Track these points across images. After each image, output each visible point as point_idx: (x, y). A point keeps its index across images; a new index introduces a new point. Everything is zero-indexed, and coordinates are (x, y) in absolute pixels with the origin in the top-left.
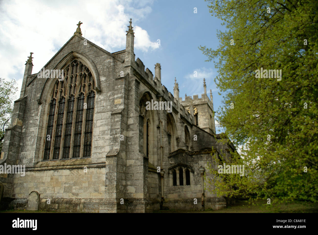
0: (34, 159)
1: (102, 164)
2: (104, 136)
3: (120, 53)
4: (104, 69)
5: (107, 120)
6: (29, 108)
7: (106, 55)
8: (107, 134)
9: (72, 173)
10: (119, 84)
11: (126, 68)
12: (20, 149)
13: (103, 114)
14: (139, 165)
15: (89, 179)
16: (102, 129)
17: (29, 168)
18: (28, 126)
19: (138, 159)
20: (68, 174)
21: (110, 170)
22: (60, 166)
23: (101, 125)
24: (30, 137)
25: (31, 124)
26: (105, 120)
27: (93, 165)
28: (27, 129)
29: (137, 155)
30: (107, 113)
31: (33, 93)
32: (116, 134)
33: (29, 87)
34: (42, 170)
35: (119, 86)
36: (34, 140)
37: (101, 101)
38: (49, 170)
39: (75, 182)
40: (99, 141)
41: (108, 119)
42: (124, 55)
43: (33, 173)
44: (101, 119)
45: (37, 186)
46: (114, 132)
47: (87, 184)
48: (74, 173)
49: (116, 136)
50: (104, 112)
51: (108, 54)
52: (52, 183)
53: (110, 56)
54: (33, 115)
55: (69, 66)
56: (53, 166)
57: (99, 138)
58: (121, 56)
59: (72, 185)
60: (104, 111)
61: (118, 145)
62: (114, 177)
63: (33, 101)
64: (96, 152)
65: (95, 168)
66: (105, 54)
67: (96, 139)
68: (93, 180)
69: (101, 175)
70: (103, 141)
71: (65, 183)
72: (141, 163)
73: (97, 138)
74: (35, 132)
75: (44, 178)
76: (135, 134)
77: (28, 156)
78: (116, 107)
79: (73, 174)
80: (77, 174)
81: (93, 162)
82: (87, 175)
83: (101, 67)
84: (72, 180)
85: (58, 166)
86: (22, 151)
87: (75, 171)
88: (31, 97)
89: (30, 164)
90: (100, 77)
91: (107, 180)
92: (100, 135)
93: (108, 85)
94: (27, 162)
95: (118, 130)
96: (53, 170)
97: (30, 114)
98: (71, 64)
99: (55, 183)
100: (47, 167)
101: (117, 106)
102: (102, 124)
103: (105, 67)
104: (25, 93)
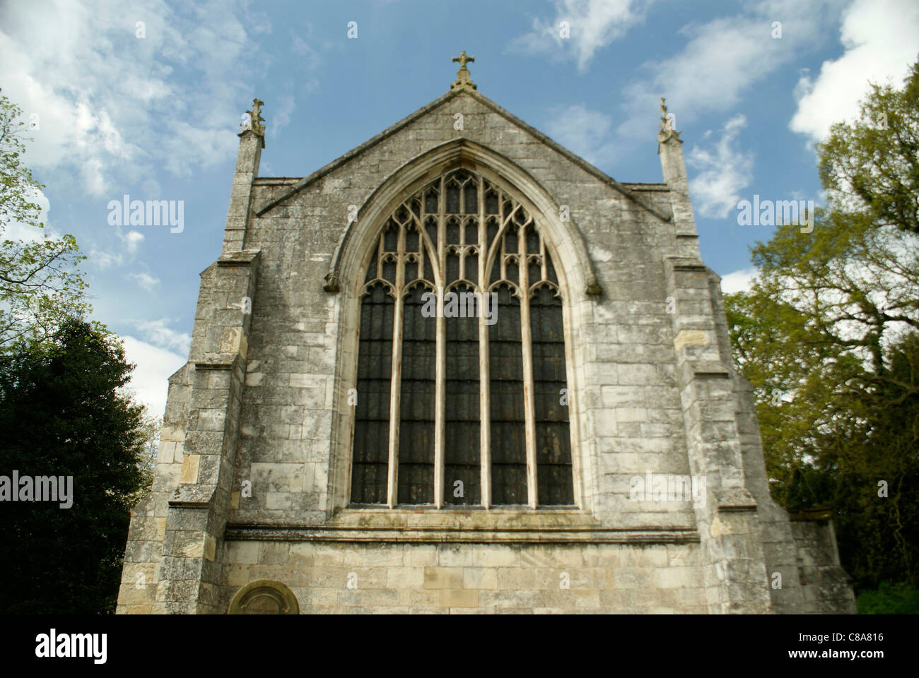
0: (324, 496)
1: (645, 533)
2: (637, 440)
3: (650, 191)
4: (599, 225)
5: (641, 390)
6: (274, 298)
7: (599, 185)
8: (650, 436)
9: (524, 559)
10: (689, 283)
11: (680, 240)
12: (244, 450)
13: (621, 368)
14: (780, 542)
15: (603, 583)
16: (623, 415)
17: (305, 528)
18: (276, 363)
19: (773, 522)
20: (507, 564)
21: (739, 552)
22: (460, 530)
23: (622, 405)
24: (294, 408)
25: (292, 358)
26: (633, 389)
27: (608, 535)
28: (273, 373)
29: (767, 509)
30: (635, 366)
31: (288, 245)
32: (724, 438)
33: (267, 221)
34: (377, 543)
35: (691, 291)
36: (318, 421)
37: (607, 325)
38: (415, 543)
39: (542, 591)
40: (619, 456)
41: (644, 386)
42: (665, 200)
43: (328, 551)
44: (618, 384)
45: (358, 602)
46: (716, 432)
47: (597, 599)
48: (532, 559)
49: (723, 444)
50: (626, 363)
51: (606, 182)
52: (436, 595)
53: (615, 191)
54: (301, 326)
55: (437, 183)
56: (426, 530)
57: (619, 444)
58: (656, 199)
59: (532, 602)
60: (624, 357)
61: (739, 473)
62: (758, 578)
63: (293, 274)
64: (616, 491)
65: (622, 544)
66: (595, 179)
67: (606, 448)
68: (619, 585)
69: (648, 570)
70: (635, 456)
71: (497, 596)
72: (787, 534)
73: (609, 444)
74: (316, 392)
75: (392, 574)
76: (751, 443)
77: (292, 481)
78: (693, 354)
79: (531, 563)
80: (546, 562)
81: (607, 526)
82: (591, 569)
83: (588, 218)
84: (530, 584)
85: (450, 530)
86: (256, 460)
87: (539, 553)
88: (280, 259)
89: (307, 515)
90: (591, 247)
91: (736, 587)
92: (623, 434)
93: (624, 278)
94: (288, 504)
95: (730, 428)
96: (436, 544)
97: (285, 320)
98: (446, 180)
99: (448, 593)
100: (400, 530)
101: (697, 352)
102: (622, 399)
103: (603, 220)
104: (245, 236)
